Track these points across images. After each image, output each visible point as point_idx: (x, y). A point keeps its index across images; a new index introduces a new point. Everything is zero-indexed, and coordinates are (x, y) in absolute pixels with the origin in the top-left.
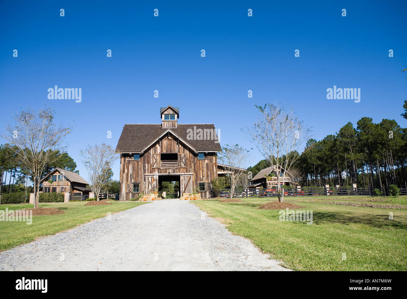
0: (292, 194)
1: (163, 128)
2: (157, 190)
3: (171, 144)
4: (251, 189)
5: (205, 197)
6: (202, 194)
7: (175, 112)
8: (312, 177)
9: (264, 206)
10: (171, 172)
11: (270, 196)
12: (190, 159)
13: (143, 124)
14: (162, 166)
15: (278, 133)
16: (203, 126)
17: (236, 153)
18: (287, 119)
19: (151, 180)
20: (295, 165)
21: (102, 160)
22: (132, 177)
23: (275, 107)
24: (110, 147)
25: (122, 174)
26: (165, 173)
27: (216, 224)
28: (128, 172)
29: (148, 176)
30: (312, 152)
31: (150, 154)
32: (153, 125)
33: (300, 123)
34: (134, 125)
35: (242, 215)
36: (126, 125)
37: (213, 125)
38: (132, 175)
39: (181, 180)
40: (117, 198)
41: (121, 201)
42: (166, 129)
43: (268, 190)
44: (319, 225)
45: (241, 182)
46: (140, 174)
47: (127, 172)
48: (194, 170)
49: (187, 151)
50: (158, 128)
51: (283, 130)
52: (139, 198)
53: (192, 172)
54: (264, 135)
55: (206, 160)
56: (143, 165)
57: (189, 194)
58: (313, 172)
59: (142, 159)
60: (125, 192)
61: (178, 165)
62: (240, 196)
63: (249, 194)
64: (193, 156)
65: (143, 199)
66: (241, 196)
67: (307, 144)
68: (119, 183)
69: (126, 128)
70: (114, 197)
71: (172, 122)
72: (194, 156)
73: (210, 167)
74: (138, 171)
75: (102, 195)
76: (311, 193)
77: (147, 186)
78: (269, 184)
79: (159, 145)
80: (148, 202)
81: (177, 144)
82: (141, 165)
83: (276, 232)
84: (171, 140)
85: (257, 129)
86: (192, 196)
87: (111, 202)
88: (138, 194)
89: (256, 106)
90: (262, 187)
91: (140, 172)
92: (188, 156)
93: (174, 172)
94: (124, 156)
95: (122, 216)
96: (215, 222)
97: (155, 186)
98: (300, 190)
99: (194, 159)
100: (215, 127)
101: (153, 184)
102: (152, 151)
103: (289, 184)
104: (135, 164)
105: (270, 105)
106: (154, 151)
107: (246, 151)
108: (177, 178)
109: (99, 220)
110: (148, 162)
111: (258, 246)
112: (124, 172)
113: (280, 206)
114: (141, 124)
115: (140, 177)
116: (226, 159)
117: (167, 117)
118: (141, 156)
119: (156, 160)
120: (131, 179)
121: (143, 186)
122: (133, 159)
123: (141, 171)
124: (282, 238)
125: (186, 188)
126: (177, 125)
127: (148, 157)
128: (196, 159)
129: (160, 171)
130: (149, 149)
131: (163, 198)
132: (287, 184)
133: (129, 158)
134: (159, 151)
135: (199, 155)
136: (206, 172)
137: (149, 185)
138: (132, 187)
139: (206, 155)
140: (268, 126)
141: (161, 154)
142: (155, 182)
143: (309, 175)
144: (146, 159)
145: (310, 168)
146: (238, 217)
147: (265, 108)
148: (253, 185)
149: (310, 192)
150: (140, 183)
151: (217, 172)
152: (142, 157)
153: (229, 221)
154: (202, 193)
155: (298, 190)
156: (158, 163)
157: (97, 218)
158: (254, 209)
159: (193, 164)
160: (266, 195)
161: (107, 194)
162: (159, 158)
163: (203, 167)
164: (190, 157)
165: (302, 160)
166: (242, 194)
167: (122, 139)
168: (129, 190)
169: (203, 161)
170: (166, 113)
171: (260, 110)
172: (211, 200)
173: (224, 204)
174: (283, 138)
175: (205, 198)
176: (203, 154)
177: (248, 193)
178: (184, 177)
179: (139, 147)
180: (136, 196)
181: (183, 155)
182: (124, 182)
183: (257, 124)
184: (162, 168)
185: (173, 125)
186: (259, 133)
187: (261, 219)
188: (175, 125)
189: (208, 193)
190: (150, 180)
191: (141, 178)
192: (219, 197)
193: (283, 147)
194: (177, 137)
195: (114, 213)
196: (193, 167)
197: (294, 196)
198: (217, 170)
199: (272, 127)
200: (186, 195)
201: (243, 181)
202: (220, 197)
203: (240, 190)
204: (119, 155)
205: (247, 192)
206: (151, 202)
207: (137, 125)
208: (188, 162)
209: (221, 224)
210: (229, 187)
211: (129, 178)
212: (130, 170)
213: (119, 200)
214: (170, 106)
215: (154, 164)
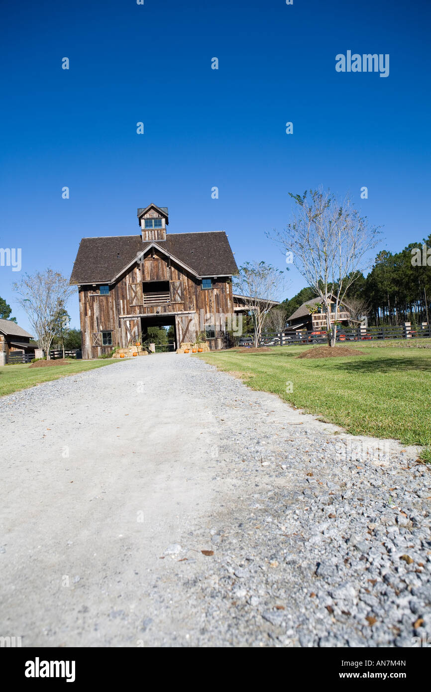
0: (352, 339)
1: (143, 241)
2: (140, 340)
3: (157, 267)
4: (288, 332)
5: (216, 347)
6: (210, 343)
7: (162, 215)
8: (384, 312)
9: (306, 354)
10: (160, 311)
11: (318, 342)
12: (189, 289)
13: (111, 237)
14: (146, 302)
15: (327, 237)
16: (208, 235)
17: (262, 276)
18: (340, 214)
19: (130, 325)
20: (357, 294)
21: (48, 297)
22: (99, 321)
23: (322, 196)
24: (59, 275)
25: (83, 317)
26: (151, 313)
27: (229, 379)
28: (93, 314)
29: (125, 319)
30: (384, 272)
31: (126, 285)
32: (127, 238)
33: (361, 221)
34: (97, 239)
35: (271, 366)
36: (84, 241)
37: (224, 233)
38: (99, 318)
39: (177, 323)
40: (79, 356)
41: (86, 359)
42: (149, 243)
43: (314, 333)
44: (386, 374)
45: (272, 322)
46: (111, 317)
47: (91, 314)
48: (197, 306)
49: (184, 276)
50: (135, 242)
51: (334, 232)
52: (112, 354)
53: (194, 310)
54: (304, 242)
55: (215, 290)
56: (116, 302)
57: (191, 343)
58: (385, 304)
59: (114, 293)
60: (90, 346)
61: (171, 299)
62: (270, 344)
63: (284, 340)
64: (194, 284)
65: (118, 356)
66: (272, 343)
67: (376, 259)
68: (81, 332)
69: (85, 244)
70: (75, 355)
71: (158, 231)
72: (196, 284)
73: (221, 300)
74: (108, 312)
75: (56, 353)
76: (382, 336)
77: (124, 335)
78: (315, 324)
79: (139, 270)
80: (127, 359)
81: (168, 266)
82: (113, 302)
83: (319, 384)
84: (157, 260)
85: (293, 232)
86: (196, 347)
87: (70, 362)
88: (111, 348)
89: (291, 194)
90: (306, 330)
91: (111, 313)
92: (187, 284)
93: (165, 311)
94: (84, 289)
95: (85, 376)
96: (227, 377)
97: (137, 334)
98: (365, 331)
99: (196, 288)
100: (227, 236)
101: (133, 331)
102: (127, 279)
103: (348, 323)
104: (102, 301)
105: (313, 192)
106: (131, 279)
107: (278, 271)
108: (171, 320)
109: (50, 383)
110: (124, 297)
111: (289, 401)
112: (86, 314)
113: (330, 353)
114: (109, 237)
115: (112, 320)
116: (246, 286)
117: (148, 222)
118: (112, 287)
119: (136, 293)
120: (98, 325)
121: (119, 335)
122: (99, 293)
123: (113, 311)
124: (328, 390)
125: (185, 334)
126: (167, 235)
127: (122, 289)
128: (199, 288)
129: (142, 310)
130: (124, 276)
131: (150, 352)
132: (345, 323)
133: (92, 291)
134: (139, 278)
135: (204, 281)
136: (216, 308)
137: (126, 333)
138: (100, 337)
139: (214, 281)
140: (310, 227)
141: (143, 283)
142: (136, 327)
143: (380, 309)
144: (120, 292)
145: (382, 297)
146: (265, 370)
147: (304, 197)
148: (290, 327)
149: (380, 334)
150: (113, 331)
151: (232, 307)
152: (114, 290)
153: (249, 374)
154: (210, 341)
155: (362, 331)
156: (139, 298)
157: (46, 381)
158: (290, 359)
159: (194, 297)
160: (311, 341)
161: (62, 351)
162: (139, 290)
163: (211, 301)
164: (190, 286)
165: (368, 285)
166: (273, 341)
167: (79, 262)
168: (96, 343)
169: (210, 291)
170: (147, 216)
171: (297, 201)
172: (225, 352)
173: (244, 356)
174: (334, 246)
175: (216, 349)
176: (210, 281)
177: (284, 338)
178: (182, 317)
179: (108, 274)
180: (108, 351)
181: (177, 284)
182: (88, 330)
183: (292, 225)
184: (145, 306)
185: (160, 236)
186: (295, 239)
187: (299, 371)
188: (162, 236)
189: (219, 341)
190: (128, 326)
191: (114, 322)
192: (237, 347)
193: (334, 261)
194: (167, 254)
195: (73, 374)
196: (195, 302)
197: (355, 340)
198: (232, 304)
199: (317, 229)
200: (185, 346)
201: (275, 322)
202: (239, 346)
203: (270, 334)
204: (76, 287)
205: (281, 338)
206: (132, 359)
207: (101, 239)
208: (186, 294)
209: (237, 379)
210: (253, 331)
211: (95, 324)
212: (95, 310)
213: (81, 358)
214: (152, 205)
215: (133, 300)
